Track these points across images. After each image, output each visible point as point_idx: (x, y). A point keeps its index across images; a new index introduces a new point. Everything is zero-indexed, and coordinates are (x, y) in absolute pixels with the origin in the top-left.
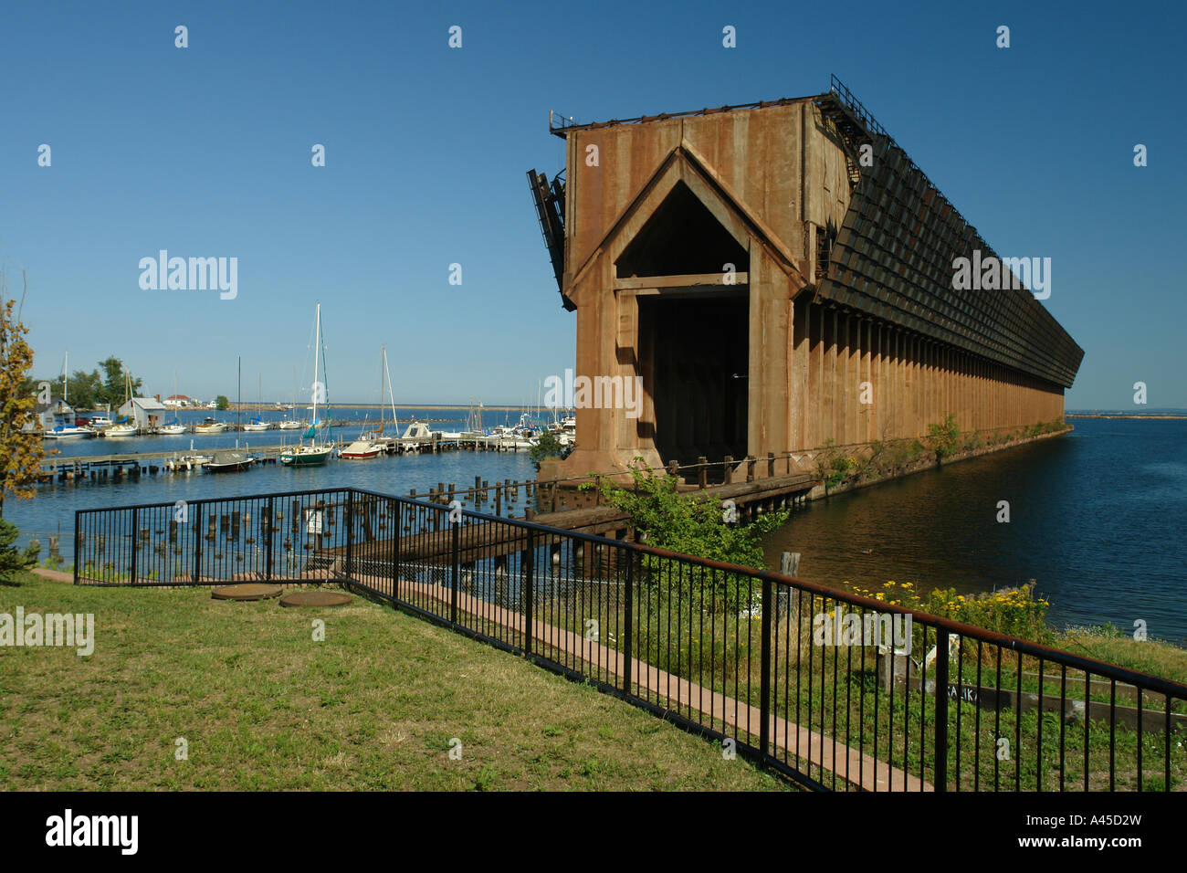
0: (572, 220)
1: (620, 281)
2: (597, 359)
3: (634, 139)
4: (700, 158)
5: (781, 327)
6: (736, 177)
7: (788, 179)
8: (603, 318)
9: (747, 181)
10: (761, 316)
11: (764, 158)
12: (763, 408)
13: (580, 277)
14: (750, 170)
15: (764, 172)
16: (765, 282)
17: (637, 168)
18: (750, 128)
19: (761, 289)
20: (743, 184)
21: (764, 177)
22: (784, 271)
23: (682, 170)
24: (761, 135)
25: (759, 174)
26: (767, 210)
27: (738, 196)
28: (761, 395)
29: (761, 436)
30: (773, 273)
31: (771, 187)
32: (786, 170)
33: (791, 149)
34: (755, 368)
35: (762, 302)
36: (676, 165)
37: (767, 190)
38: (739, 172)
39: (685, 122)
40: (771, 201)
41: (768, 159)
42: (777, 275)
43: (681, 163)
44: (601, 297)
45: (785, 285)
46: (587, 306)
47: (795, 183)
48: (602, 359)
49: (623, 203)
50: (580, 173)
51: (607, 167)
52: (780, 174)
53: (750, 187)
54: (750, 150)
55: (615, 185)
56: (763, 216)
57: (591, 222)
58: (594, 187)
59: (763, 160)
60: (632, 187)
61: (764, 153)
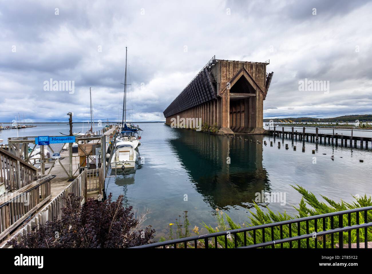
1: (230, 93)
2: (226, 109)
3: (234, 65)
4: (247, 71)
5: (262, 104)
6: (253, 76)
9: (255, 77)
10: (258, 102)
13: (222, 92)
14: (256, 75)
16: (259, 96)
17: (234, 71)
18: (256, 67)
19: (258, 97)
21: (258, 76)
22: (262, 94)
23: (244, 73)
24: (258, 68)
25: (257, 76)
27: (254, 79)
28: (258, 116)
29: (258, 124)
33: (263, 72)
36: (243, 72)
37: (259, 79)
38: (254, 75)
39: (244, 63)
40: (259, 81)
42: (261, 95)
43: (244, 71)
46: (224, 98)
47: (264, 78)
49: (231, 78)
50: (222, 70)
51: (228, 70)
52: (261, 76)
53: (256, 78)
54: (256, 71)
55: (230, 74)
56: (258, 84)
57: (225, 81)
58: (225, 73)
59: (258, 73)
60: (233, 74)
61: (258, 72)
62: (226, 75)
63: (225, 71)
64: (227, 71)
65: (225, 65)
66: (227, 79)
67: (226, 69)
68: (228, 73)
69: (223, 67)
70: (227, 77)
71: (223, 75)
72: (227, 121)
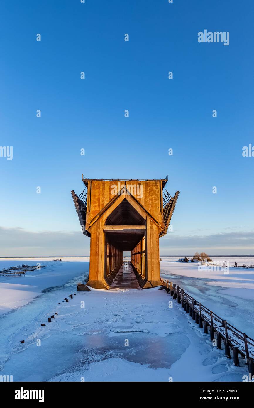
0: (89, 207)
1: (105, 226)
2: (97, 250)
3: (111, 186)
5: (157, 242)
7: (157, 201)
8: (100, 238)
9: (145, 200)
10: (151, 238)
11: (150, 194)
12: (152, 266)
13: (92, 225)
14: (146, 197)
15: (150, 198)
16: (151, 228)
18: (146, 186)
19: (150, 231)
20: (144, 201)
21: (150, 199)
22: (157, 226)
23: (125, 195)
24: (149, 188)
25: (148, 199)
26: (151, 209)
27: (143, 204)
28: (151, 262)
29: (152, 274)
30: (154, 226)
31: (152, 202)
32: (156, 198)
33: (157, 192)
34: (149, 254)
35: (151, 234)
37: (151, 203)
38: (143, 198)
39: (126, 182)
40: (152, 206)
41: (151, 195)
42: (155, 227)
44: (99, 231)
45: (157, 230)
46: (94, 233)
47: (159, 202)
48: (99, 250)
49: (106, 203)
50: (92, 193)
51: (101, 192)
52: (154, 199)
53: (146, 202)
54: (146, 192)
55: (104, 198)
56: (150, 210)
57: (96, 208)
58: (97, 198)
59: (149, 195)
60: (110, 199)
61: (150, 193)
62: (99, 200)
63: (97, 194)
64: (99, 194)
65: (97, 186)
66: (99, 205)
67: (99, 192)
68: (101, 197)
69: (94, 189)
70: (99, 203)
71: (94, 201)
72: (97, 269)
